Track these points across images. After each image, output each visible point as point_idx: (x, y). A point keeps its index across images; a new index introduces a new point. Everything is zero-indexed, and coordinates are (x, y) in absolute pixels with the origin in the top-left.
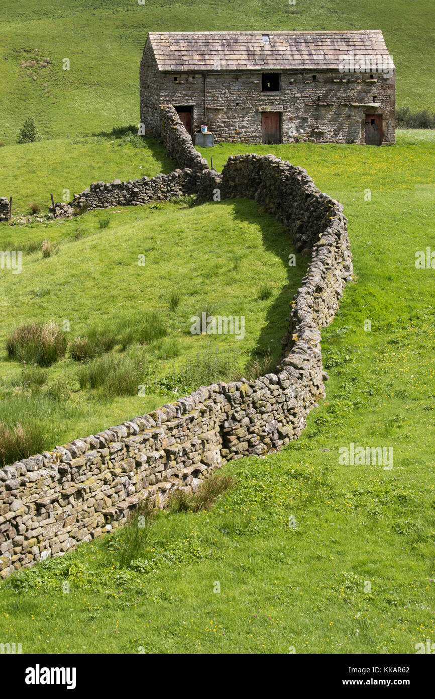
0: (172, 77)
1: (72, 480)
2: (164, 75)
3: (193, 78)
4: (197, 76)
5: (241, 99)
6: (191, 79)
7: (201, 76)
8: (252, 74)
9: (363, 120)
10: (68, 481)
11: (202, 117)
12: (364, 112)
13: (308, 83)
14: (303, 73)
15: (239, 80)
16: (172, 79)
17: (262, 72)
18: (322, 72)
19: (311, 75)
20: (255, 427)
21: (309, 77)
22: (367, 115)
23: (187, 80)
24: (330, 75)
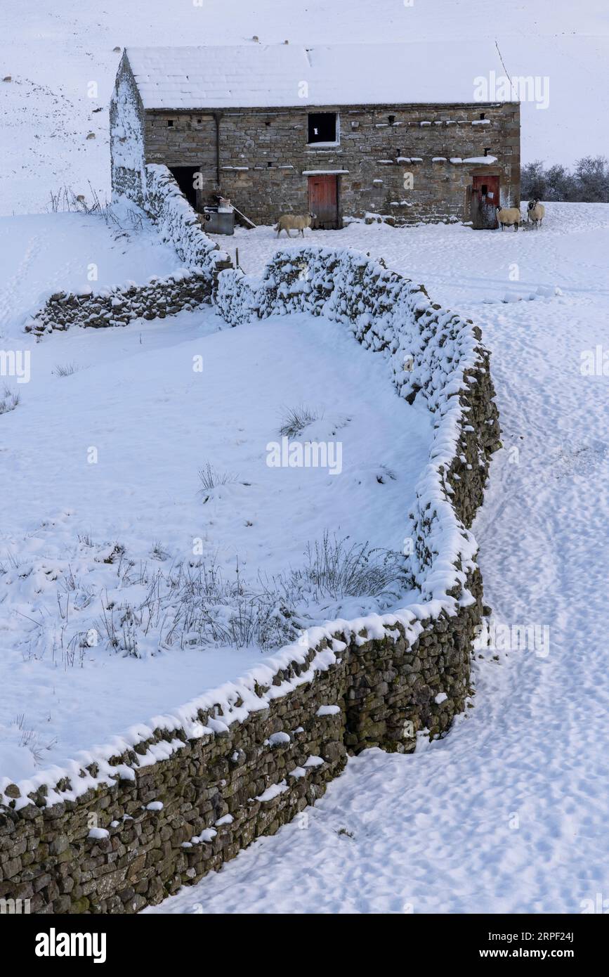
0: (164, 120)
1: (139, 798)
2: (151, 117)
3: (199, 121)
4: (205, 118)
5: (276, 154)
6: (195, 124)
7: (211, 118)
8: (293, 115)
9: (468, 187)
10: (132, 799)
11: (214, 185)
12: (471, 173)
13: (381, 128)
14: (373, 113)
15: (272, 124)
16: (166, 123)
17: (308, 111)
18: (403, 111)
19: (386, 115)
20: (398, 698)
21: (384, 119)
22: (476, 179)
23: (189, 126)
24: (416, 115)
